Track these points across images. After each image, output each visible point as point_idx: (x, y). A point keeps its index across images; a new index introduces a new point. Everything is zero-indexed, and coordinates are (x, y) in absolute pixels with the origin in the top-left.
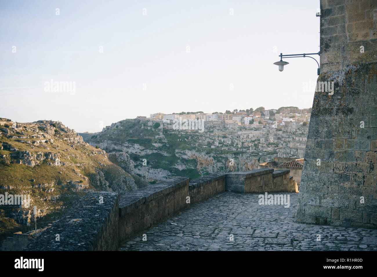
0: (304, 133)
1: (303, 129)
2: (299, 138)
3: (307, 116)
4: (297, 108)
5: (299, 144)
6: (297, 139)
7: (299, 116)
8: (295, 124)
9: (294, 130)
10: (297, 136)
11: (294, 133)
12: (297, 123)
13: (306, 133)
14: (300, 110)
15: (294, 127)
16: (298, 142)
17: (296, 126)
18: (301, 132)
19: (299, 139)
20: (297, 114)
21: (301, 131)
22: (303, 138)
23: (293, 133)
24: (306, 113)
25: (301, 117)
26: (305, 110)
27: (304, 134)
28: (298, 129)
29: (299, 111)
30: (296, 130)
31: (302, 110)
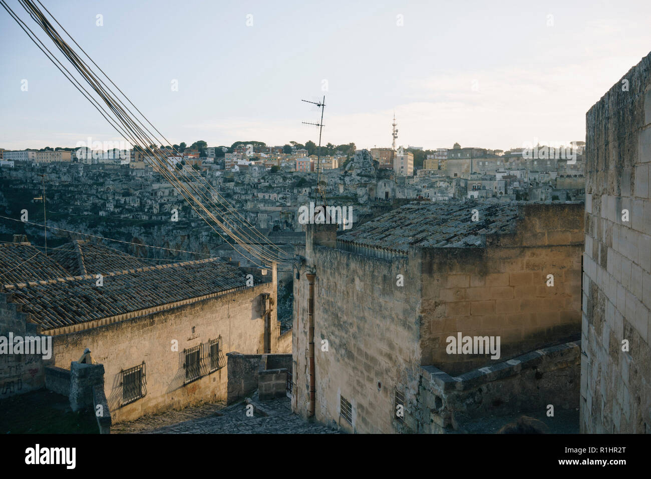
0: (273, 186)
1: (270, 179)
2: (263, 194)
3: (279, 158)
4: (263, 144)
5: (262, 205)
6: (260, 195)
7: (266, 158)
8: (257, 169)
9: (256, 180)
10: (260, 190)
11: (255, 186)
12: (260, 167)
13: (276, 185)
14: (269, 148)
15: (256, 174)
16: (262, 202)
17: (260, 174)
18: (267, 184)
19: (264, 196)
20: (263, 155)
21: (268, 182)
22: (271, 195)
23: (253, 185)
24: (279, 154)
25: (269, 159)
26: (277, 148)
27: (273, 188)
28: (263, 178)
29: (267, 150)
30: (259, 180)
31: (273, 149)
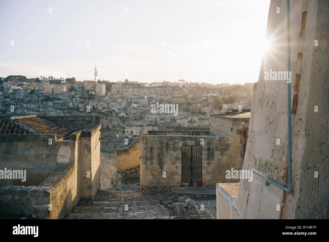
0: (32, 100)
1: (30, 97)
2: (26, 105)
3: (34, 85)
4: (25, 77)
5: (26, 111)
6: (25, 105)
7: (27, 85)
8: (23, 91)
9: (22, 97)
10: (25, 103)
11: (22, 100)
12: (24, 91)
13: (33, 100)
14: (28, 79)
15: (22, 94)
16: (27, 109)
17: (24, 94)
18: (28, 99)
19: (27, 106)
20: (25, 83)
21: (29, 98)
22: (31, 105)
23: (21, 100)
24: (34, 82)
25: (29, 85)
26: (32, 79)
27: (32, 101)
28: (26, 96)
29: (27, 80)
30: (24, 97)
31: (30, 80)
